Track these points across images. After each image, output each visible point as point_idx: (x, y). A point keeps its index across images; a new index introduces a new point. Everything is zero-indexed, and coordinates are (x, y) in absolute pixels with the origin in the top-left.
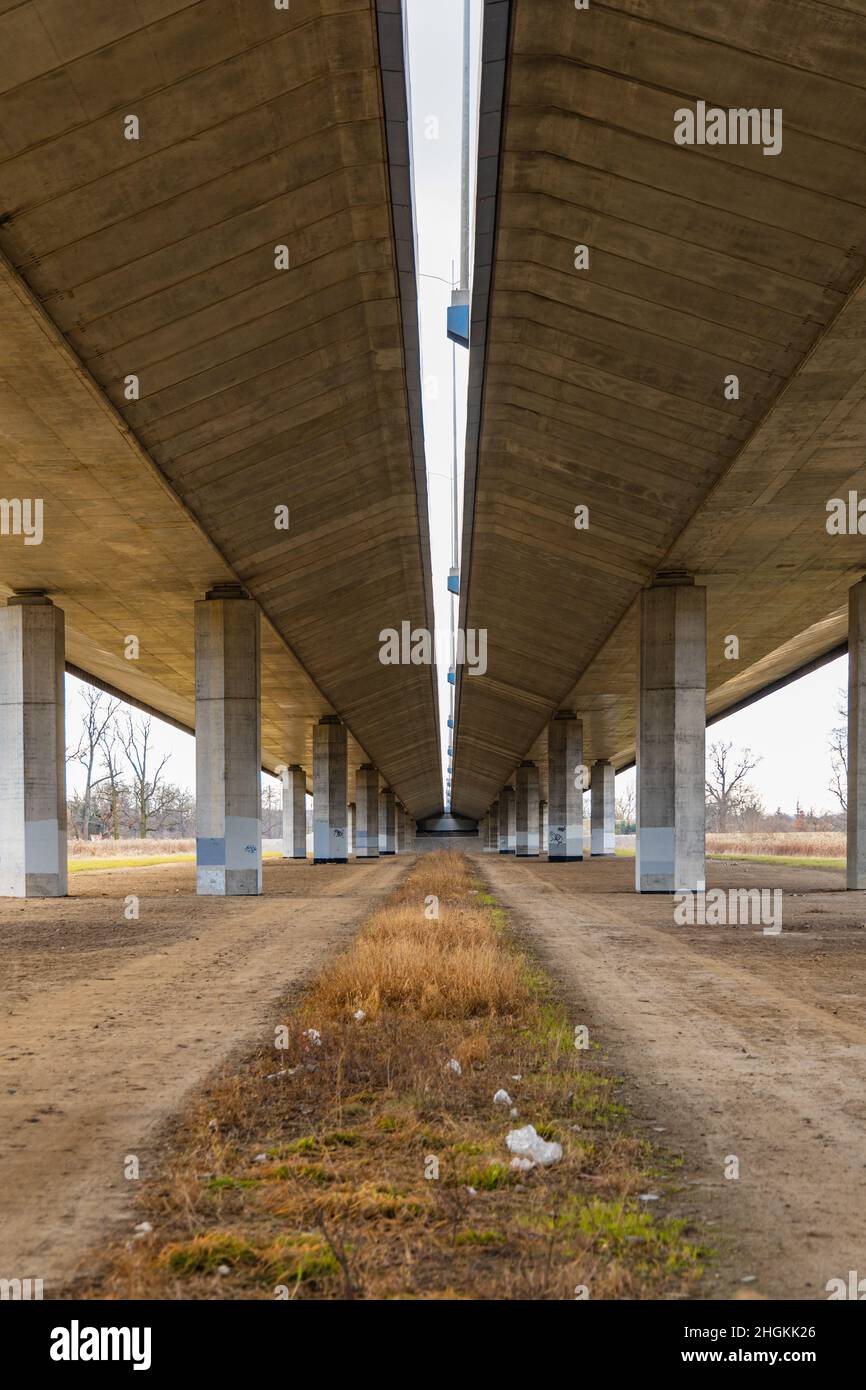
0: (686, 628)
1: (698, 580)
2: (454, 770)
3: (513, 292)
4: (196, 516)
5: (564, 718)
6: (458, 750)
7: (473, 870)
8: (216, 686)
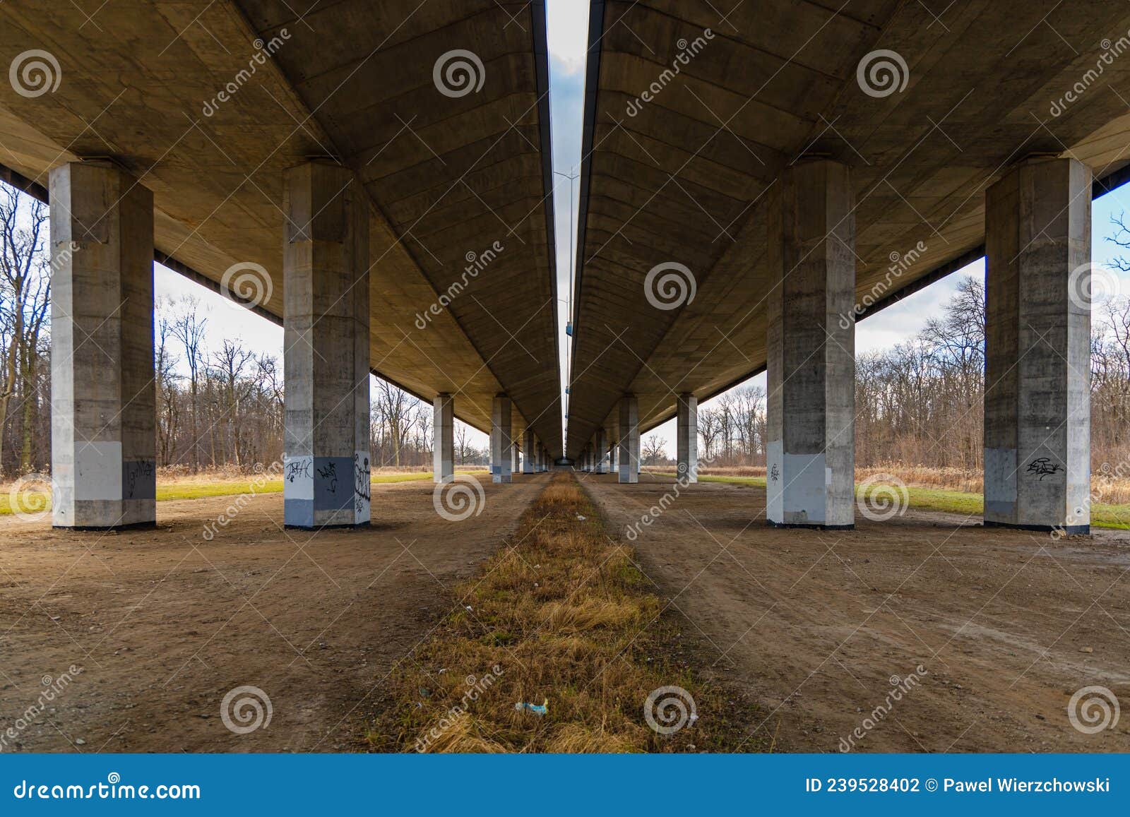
0: (632, 409)
1: (636, 395)
2: (567, 444)
3: (583, 328)
4: (496, 376)
5: (601, 430)
6: (568, 438)
7: (573, 476)
8: (499, 422)
